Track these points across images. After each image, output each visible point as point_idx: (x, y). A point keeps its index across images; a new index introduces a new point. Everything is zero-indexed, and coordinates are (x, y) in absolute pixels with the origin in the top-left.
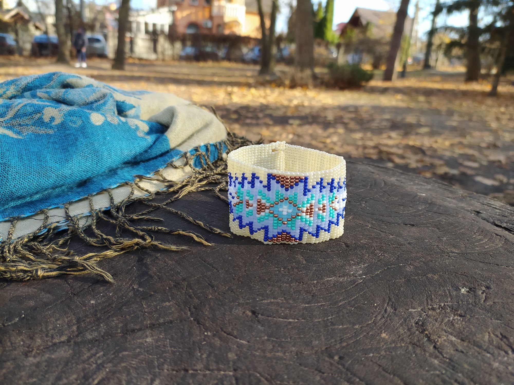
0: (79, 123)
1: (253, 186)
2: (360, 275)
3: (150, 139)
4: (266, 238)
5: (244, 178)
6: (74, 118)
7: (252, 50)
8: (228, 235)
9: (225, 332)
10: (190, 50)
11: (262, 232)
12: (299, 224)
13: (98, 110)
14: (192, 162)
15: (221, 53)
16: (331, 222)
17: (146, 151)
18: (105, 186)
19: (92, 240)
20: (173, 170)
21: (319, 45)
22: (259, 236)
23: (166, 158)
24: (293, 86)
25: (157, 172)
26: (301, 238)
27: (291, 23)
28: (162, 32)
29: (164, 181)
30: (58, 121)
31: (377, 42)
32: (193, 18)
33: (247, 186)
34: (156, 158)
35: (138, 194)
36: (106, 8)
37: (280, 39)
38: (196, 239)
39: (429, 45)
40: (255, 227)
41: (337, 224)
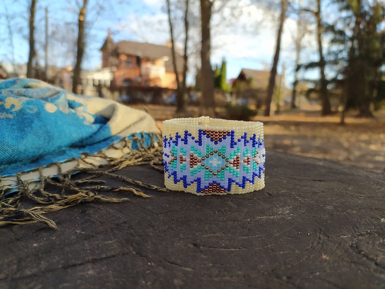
0: (36, 110)
1: (186, 143)
2: (289, 214)
3: (96, 127)
4: (199, 190)
5: (178, 137)
6: (32, 106)
7: (170, 97)
8: (164, 190)
9: (168, 262)
10: (125, 97)
11: (195, 185)
12: (227, 175)
13: (52, 101)
14: (130, 145)
15: (148, 98)
16: (254, 175)
17: (91, 137)
18: (54, 160)
19: (39, 199)
20: (114, 151)
21: (218, 92)
22: (192, 189)
23: (108, 142)
25: (100, 152)
26: (229, 189)
27: (198, 78)
28: (105, 86)
29: (105, 157)
30: (17, 108)
31: (258, 91)
32: (127, 76)
33: (180, 143)
34: (99, 142)
35: (82, 166)
36: (64, 69)
37: (189, 89)
38: (136, 193)
39: (294, 92)
40: (188, 180)
41: (260, 177)
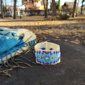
4: (43, 64)
6: (3, 38)
7: (43, 13)
8: (36, 64)
12: (50, 61)
15: (36, 14)
16: (57, 60)
17: (18, 43)
18: (10, 52)
19: (7, 66)
22: (42, 64)
24: (52, 20)
25: (21, 48)
26: (51, 64)
28: (23, 10)
29: (23, 50)
33: (39, 53)
35: (17, 54)
36: (11, 6)
37: (49, 10)
39: (82, 9)
40: (41, 62)
